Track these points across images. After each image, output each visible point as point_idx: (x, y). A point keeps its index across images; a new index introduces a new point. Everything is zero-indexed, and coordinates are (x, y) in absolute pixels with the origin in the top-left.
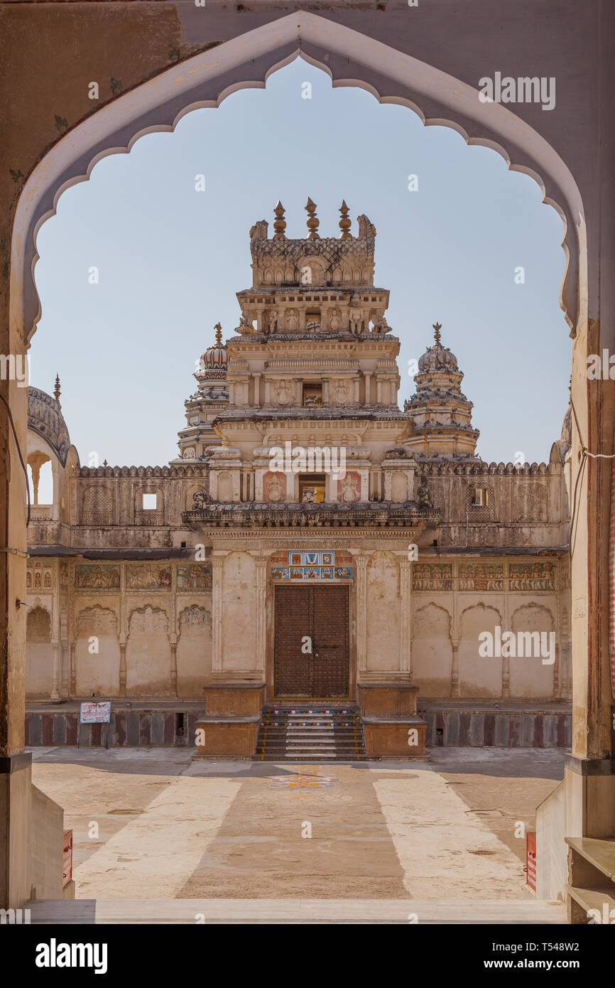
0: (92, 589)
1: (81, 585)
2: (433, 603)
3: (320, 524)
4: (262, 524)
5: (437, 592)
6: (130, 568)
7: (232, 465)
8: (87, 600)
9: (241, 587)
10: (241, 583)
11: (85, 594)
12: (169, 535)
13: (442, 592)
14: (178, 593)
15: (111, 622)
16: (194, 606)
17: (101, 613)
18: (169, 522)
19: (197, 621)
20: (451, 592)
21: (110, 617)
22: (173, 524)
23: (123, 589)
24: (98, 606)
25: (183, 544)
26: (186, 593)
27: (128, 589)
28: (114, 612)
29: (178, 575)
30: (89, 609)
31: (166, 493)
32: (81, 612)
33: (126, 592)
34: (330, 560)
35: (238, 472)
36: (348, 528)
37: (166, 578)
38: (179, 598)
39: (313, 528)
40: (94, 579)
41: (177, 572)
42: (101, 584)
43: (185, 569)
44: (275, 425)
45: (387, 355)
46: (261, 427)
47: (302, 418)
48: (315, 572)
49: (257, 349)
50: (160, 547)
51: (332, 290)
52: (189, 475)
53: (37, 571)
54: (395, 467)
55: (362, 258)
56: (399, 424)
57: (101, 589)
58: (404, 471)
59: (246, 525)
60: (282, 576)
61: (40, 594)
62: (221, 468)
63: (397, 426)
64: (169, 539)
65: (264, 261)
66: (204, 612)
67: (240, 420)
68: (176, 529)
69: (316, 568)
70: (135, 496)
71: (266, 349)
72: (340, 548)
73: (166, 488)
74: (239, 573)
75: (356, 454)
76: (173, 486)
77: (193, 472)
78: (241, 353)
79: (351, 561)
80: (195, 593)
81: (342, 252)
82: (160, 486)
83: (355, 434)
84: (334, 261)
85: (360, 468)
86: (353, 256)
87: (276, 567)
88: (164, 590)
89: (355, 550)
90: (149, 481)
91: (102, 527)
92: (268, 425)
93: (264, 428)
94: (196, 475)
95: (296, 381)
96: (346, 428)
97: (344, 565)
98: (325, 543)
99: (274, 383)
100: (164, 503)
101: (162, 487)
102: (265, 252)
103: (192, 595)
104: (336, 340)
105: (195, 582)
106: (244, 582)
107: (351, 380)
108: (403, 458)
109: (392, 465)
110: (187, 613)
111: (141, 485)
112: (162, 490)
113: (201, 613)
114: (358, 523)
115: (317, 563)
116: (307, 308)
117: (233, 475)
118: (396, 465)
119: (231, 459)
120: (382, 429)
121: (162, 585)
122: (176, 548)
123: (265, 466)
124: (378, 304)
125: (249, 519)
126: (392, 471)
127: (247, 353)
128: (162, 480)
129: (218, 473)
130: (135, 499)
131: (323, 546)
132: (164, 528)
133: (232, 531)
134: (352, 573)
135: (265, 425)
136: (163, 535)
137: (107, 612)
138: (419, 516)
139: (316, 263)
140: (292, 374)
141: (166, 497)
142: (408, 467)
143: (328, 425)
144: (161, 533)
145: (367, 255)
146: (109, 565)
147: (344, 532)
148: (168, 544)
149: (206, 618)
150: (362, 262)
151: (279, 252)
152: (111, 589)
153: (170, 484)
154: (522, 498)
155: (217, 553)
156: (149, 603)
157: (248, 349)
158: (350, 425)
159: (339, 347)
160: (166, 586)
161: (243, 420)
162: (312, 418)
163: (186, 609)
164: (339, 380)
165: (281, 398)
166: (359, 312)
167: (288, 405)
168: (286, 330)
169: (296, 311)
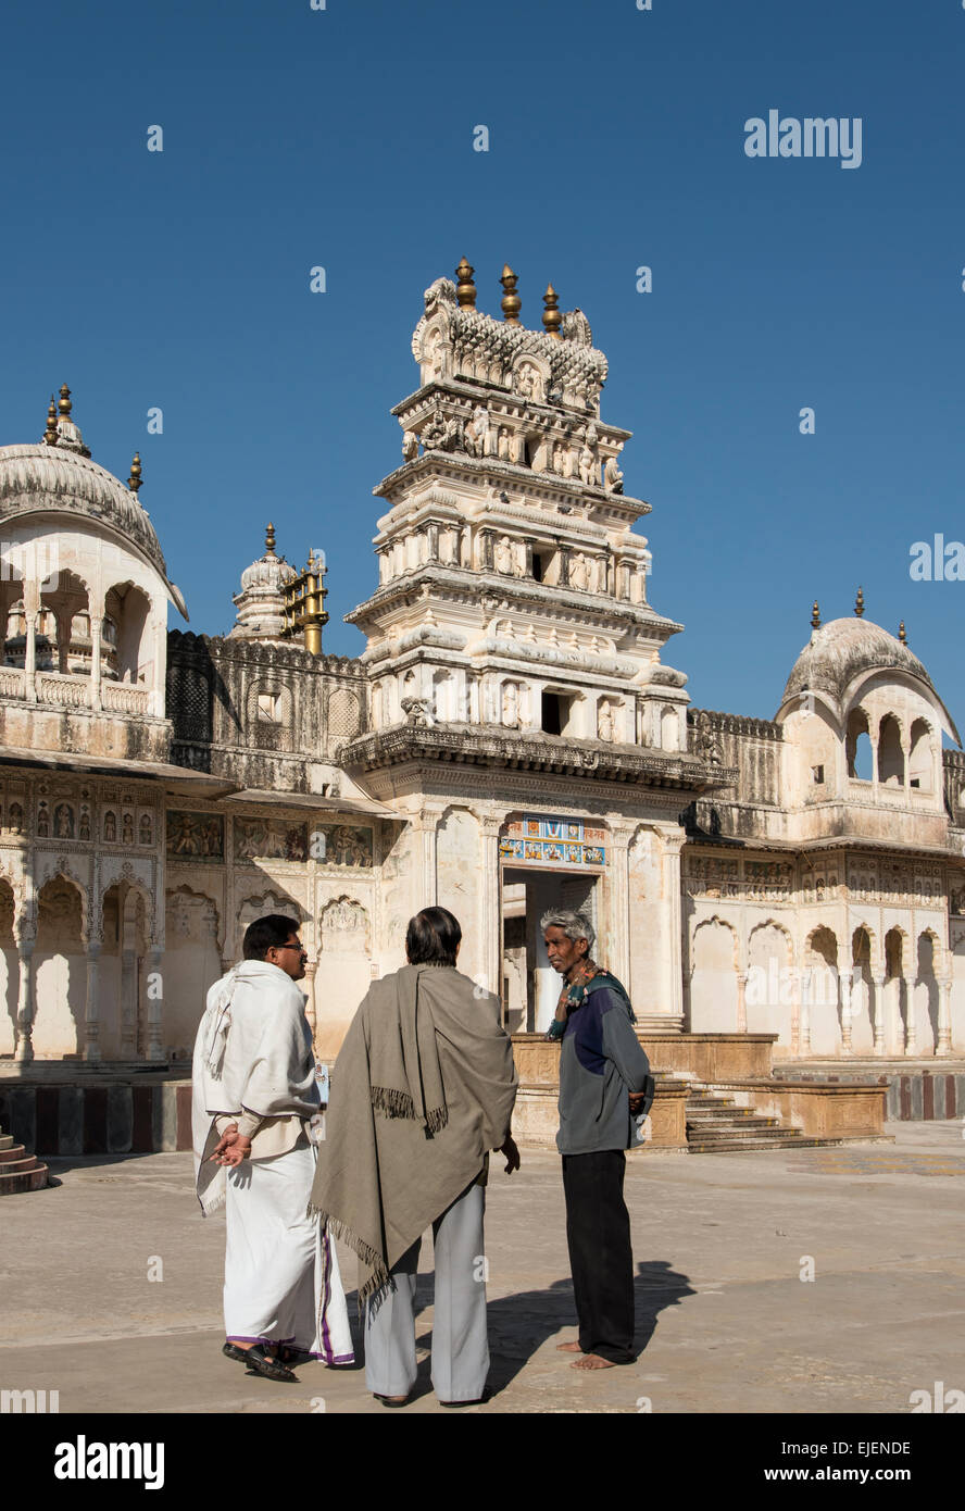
0: (176, 857)
3: (593, 774)
6: (241, 824)
7: (452, 659)
9: (459, 867)
10: (459, 859)
12: (303, 769)
14: (319, 874)
16: (343, 898)
17: (189, 902)
18: (303, 748)
19: (345, 924)
21: (204, 911)
22: (308, 751)
23: (229, 859)
24: (185, 889)
25: (327, 788)
26: (332, 875)
27: (237, 861)
28: (211, 901)
31: (297, 696)
33: (234, 865)
34: (577, 834)
35: (463, 672)
37: (298, 846)
38: (320, 883)
39: (580, 780)
40: (177, 837)
42: (191, 847)
43: (327, 833)
44: (510, 604)
45: (628, 528)
46: (491, 604)
47: (552, 601)
48: (558, 852)
49: (466, 479)
50: (290, 788)
51: (563, 413)
52: (333, 670)
53: (126, 810)
54: (666, 699)
55: (591, 377)
56: (661, 634)
57: (191, 858)
58: (675, 706)
59: (483, 762)
60: (514, 854)
61: (132, 855)
62: (440, 662)
63: (658, 636)
64: (305, 777)
65: (465, 342)
66: (356, 909)
67: (464, 588)
68: (315, 761)
69: (559, 845)
70: (248, 695)
71: (479, 483)
72: (597, 816)
73: (298, 687)
74: (456, 843)
75: (621, 669)
76: (309, 686)
77: (339, 667)
78: (442, 478)
79: (602, 837)
80: (345, 876)
81: (566, 360)
82: (288, 682)
83: (608, 639)
84: (559, 368)
85: (625, 692)
86: (580, 370)
87: (505, 837)
88: (296, 866)
89: (614, 819)
90: (270, 672)
91: (196, 743)
92: (501, 602)
93: (495, 607)
94: (344, 671)
95: (528, 541)
96: (600, 628)
97: (595, 842)
98: (576, 805)
99: (497, 537)
100: (293, 714)
101: (291, 685)
102: (467, 329)
103: (341, 879)
104: (580, 490)
105: (344, 857)
106: (463, 859)
107: (593, 556)
108: (671, 686)
109: (663, 694)
110: (330, 910)
111: (257, 676)
112: (291, 690)
113: (351, 911)
114: (628, 778)
115: (560, 836)
116: (530, 432)
117: (456, 677)
118: (667, 695)
119: (452, 649)
120: (639, 638)
121: (291, 857)
122: (315, 794)
123: (503, 670)
124: (613, 450)
125: (505, 751)
126: (661, 703)
127: (451, 481)
128: (291, 672)
129: (434, 669)
130: (247, 700)
131: (575, 810)
132: (297, 757)
133: (459, 770)
134: (606, 857)
135: (496, 602)
136: (294, 769)
137: (199, 900)
138: (715, 776)
139: (533, 366)
140: (521, 529)
141: (297, 704)
142: (682, 700)
143: (578, 618)
144: (291, 764)
145: (599, 375)
146: (202, 814)
147: (608, 791)
148: (302, 786)
149: (359, 920)
150: (590, 382)
151: (487, 335)
152: (209, 859)
153: (304, 680)
154: (752, 768)
155: (429, 807)
156: (274, 889)
157: (453, 474)
158: (606, 623)
159: (577, 502)
160: (298, 858)
161: (468, 588)
162: (564, 604)
163: (332, 902)
164: (579, 552)
165: (502, 564)
166: (592, 455)
167: (512, 575)
168: (495, 456)
169: (511, 432)
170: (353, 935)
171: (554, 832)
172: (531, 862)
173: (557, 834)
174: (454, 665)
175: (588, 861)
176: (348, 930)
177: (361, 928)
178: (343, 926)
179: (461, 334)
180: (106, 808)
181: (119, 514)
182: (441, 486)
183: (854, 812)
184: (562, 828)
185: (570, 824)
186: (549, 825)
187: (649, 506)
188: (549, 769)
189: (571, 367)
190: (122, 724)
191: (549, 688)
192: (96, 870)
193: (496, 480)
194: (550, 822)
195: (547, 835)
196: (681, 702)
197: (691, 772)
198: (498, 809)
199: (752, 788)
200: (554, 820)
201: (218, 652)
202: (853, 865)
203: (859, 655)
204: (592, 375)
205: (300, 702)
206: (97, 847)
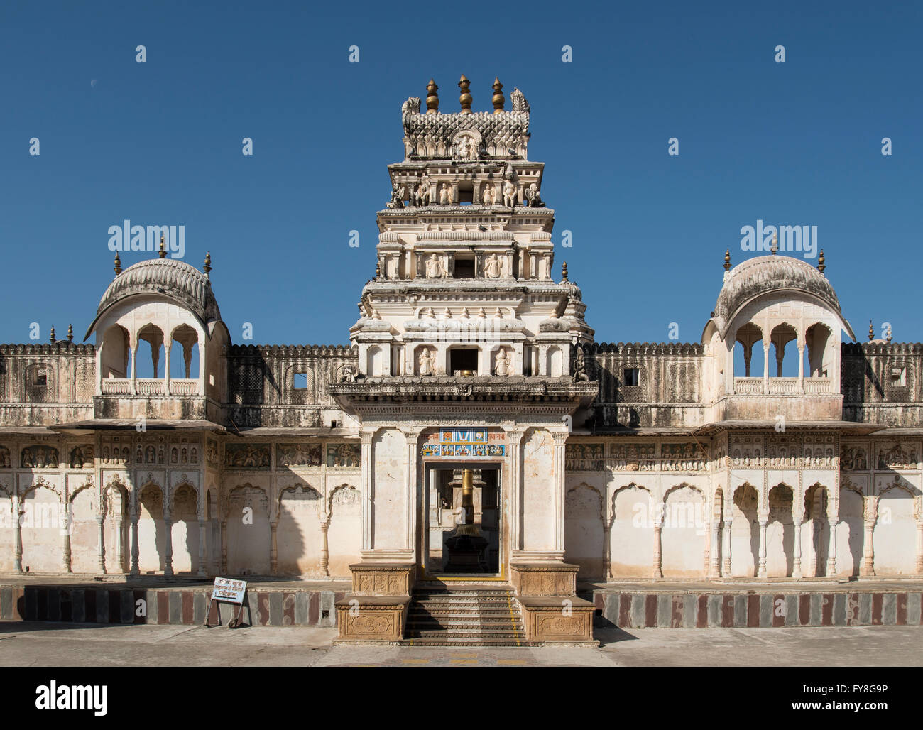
0: (243, 468)
1: (231, 463)
2: (584, 484)
3: (473, 398)
4: (412, 399)
5: (588, 472)
6: (281, 447)
7: (382, 338)
8: (238, 479)
9: (391, 464)
10: (391, 460)
11: (235, 472)
12: (319, 413)
13: (593, 472)
14: (328, 473)
15: (261, 500)
16: (345, 486)
17: (251, 492)
18: (320, 401)
19: (347, 501)
20: (603, 472)
21: (261, 496)
22: (323, 403)
23: (273, 467)
24: (249, 485)
25: (334, 424)
26: (337, 472)
27: (278, 468)
28: (264, 491)
29: (328, 454)
30: (239, 487)
31: (316, 372)
32: (232, 491)
33: (276, 470)
34: (482, 438)
35: (389, 345)
36: (501, 403)
37: (316, 457)
38: (329, 477)
39: (465, 403)
40: (244, 458)
41: (328, 451)
42: (252, 462)
43: (335, 448)
44: (427, 298)
45: (541, 229)
46: (412, 299)
47: (455, 290)
48: (467, 450)
49: (409, 222)
50: (310, 425)
51: (485, 163)
52: (340, 354)
53: (183, 447)
54: (551, 341)
55: (516, 132)
56: (553, 297)
57: (251, 468)
58: (560, 345)
59: (396, 399)
60: (433, 453)
61: (188, 470)
62: (371, 341)
63: (551, 299)
64: (320, 418)
65: (416, 135)
66: (353, 491)
67: (391, 293)
68: (326, 408)
69: (468, 446)
70: (286, 375)
71: (418, 222)
72: (493, 425)
73: (317, 366)
74: (389, 450)
75: (510, 326)
76: (324, 365)
77: (344, 351)
78: (392, 226)
79: (503, 438)
80: (345, 473)
81: (495, 126)
82: (311, 365)
83: (509, 308)
84: (488, 134)
85: (514, 341)
86: (506, 130)
87: (427, 443)
88: (314, 469)
89: (507, 426)
90: (299, 361)
91: (252, 406)
92: (419, 297)
93: (416, 301)
94: (347, 353)
95: (449, 253)
96: (499, 301)
97: (497, 441)
98: (477, 419)
99: (426, 256)
100: (314, 382)
101: (312, 366)
102: (417, 126)
103: (342, 475)
104: (490, 212)
105: (346, 462)
106: (393, 459)
107: (504, 253)
108: (558, 332)
109: (547, 338)
110: (337, 493)
111: (291, 364)
112: (313, 369)
113: (351, 493)
114: (512, 398)
115: (468, 440)
116: (460, 181)
117: (383, 349)
118: (551, 338)
119: (381, 332)
120: (536, 303)
121: (312, 464)
122: (326, 427)
123: (416, 340)
124: (532, 178)
125: (399, 391)
126: (547, 345)
127: (398, 226)
128: (312, 358)
129: (367, 346)
130: (285, 378)
131: (476, 422)
132: (314, 407)
133: (381, 405)
134: (505, 451)
135: (416, 297)
136: (313, 414)
137: (258, 491)
138: (576, 389)
139: (469, 137)
140: (443, 247)
141: (316, 376)
142: (563, 340)
143: (480, 298)
144: (311, 411)
145: (521, 130)
146: (259, 444)
147: (497, 408)
148: (319, 423)
149: (356, 498)
150: (516, 136)
151: (432, 126)
152: (261, 468)
153: (321, 362)
154: (674, 378)
155: (365, 429)
156: (300, 482)
157: (399, 221)
158: (503, 298)
159: (493, 220)
160: (316, 464)
161: (394, 292)
162: (464, 290)
163: (337, 488)
164: (492, 253)
165: (431, 272)
166: (512, 185)
167: (440, 277)
168: (438, 203)
169: (448, 184)
170: (352, 507)
171: (464, 437)
172: (446, 458)
173: (466, 438)
174: (380, 341)
175: (490, 453)
176: (349, 503)
177: (357, 502)
178: (344, 501)
179: (413, 130)
180: (172, 446)
181: (179, 288)
182: (392, 231)
183: (738, 402)
184: (471, 435)
185: (476, 432)
186: (459, 433)
187: (552, 210)
188: (446, 398)
189: (499, 130)
190: (179, 401)
191: (452, 346)
192: (167, 479)
193: (427, 218)
194: (461, 432)
195: (458, 439)
196: (564, 341)
197: (554, 389)
198: (418, 427)
199: (673, 392)
200: (464, 430)
201: (267, 354)
202: (737, 441)
203: (751, 283)
204: (516, 131)
205: (318, 375)
206: (168, 467)
